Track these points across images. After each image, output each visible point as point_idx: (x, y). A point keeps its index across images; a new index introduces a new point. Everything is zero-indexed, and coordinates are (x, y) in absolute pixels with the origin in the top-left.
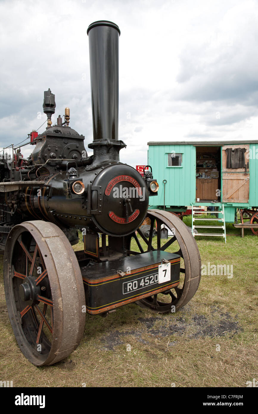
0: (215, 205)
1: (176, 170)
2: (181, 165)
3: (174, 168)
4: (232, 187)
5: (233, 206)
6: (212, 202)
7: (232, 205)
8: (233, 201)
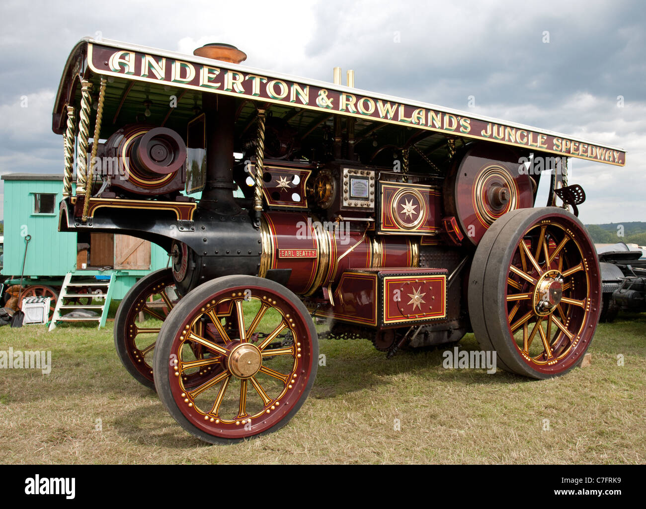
0: (105, 273)
1: (46, 219)
2: (53, 212)
3: (44, 216)
4: (128, 246)
5: (130, 274)
6: (101, 269)
7: (128, 273)
8: (129, 267)
